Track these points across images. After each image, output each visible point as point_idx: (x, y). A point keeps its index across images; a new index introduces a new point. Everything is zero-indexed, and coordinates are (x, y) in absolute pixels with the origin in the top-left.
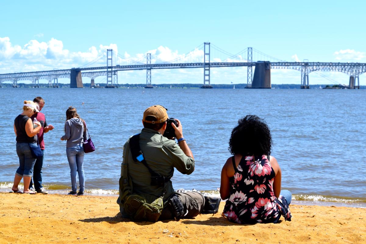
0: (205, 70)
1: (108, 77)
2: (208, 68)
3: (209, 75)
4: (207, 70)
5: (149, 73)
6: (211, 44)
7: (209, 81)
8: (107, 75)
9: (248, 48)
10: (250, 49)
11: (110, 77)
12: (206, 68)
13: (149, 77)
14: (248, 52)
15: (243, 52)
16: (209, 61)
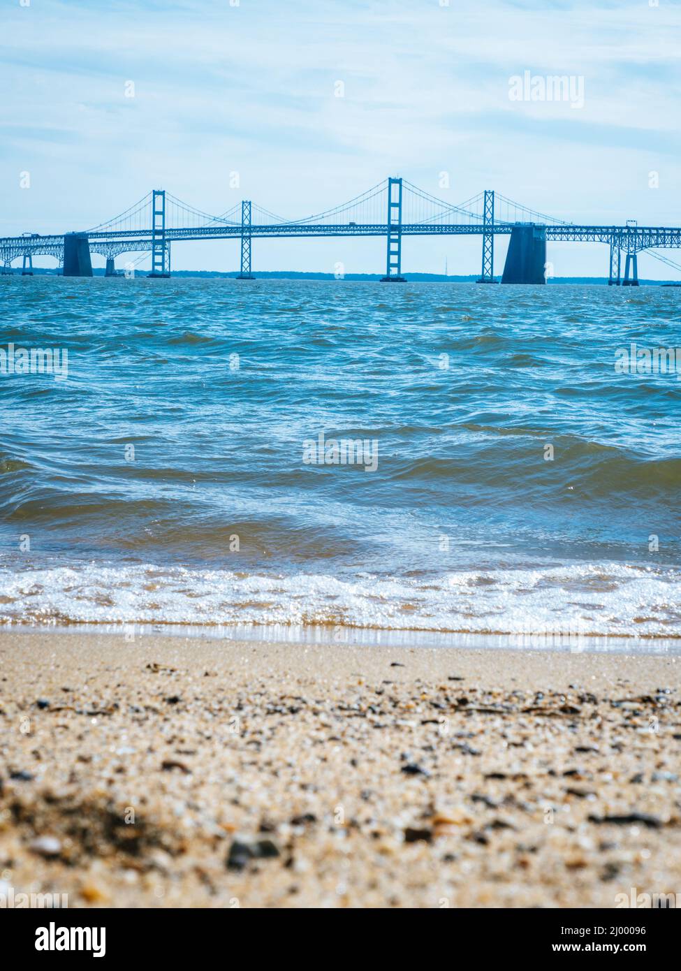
0: (390, 241)
1: (154, 254)
2: (396, 237)
3: (398, 253)
4: (394, 241)
5: (246, 246)
6: (403, 183)
7: (398, 265)
8: (154, 250)
9: (486, 192)
10: (489, 195)
11: (158, 254)
12: (392, 237)
13: (246, 255)
14: (485, 203)
15: (472, 201)
16: (400, 220)
